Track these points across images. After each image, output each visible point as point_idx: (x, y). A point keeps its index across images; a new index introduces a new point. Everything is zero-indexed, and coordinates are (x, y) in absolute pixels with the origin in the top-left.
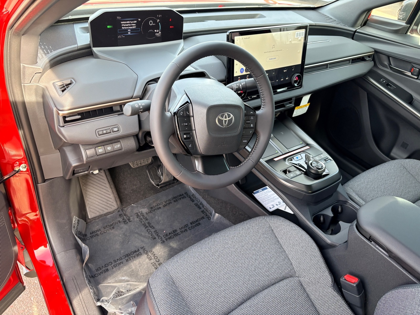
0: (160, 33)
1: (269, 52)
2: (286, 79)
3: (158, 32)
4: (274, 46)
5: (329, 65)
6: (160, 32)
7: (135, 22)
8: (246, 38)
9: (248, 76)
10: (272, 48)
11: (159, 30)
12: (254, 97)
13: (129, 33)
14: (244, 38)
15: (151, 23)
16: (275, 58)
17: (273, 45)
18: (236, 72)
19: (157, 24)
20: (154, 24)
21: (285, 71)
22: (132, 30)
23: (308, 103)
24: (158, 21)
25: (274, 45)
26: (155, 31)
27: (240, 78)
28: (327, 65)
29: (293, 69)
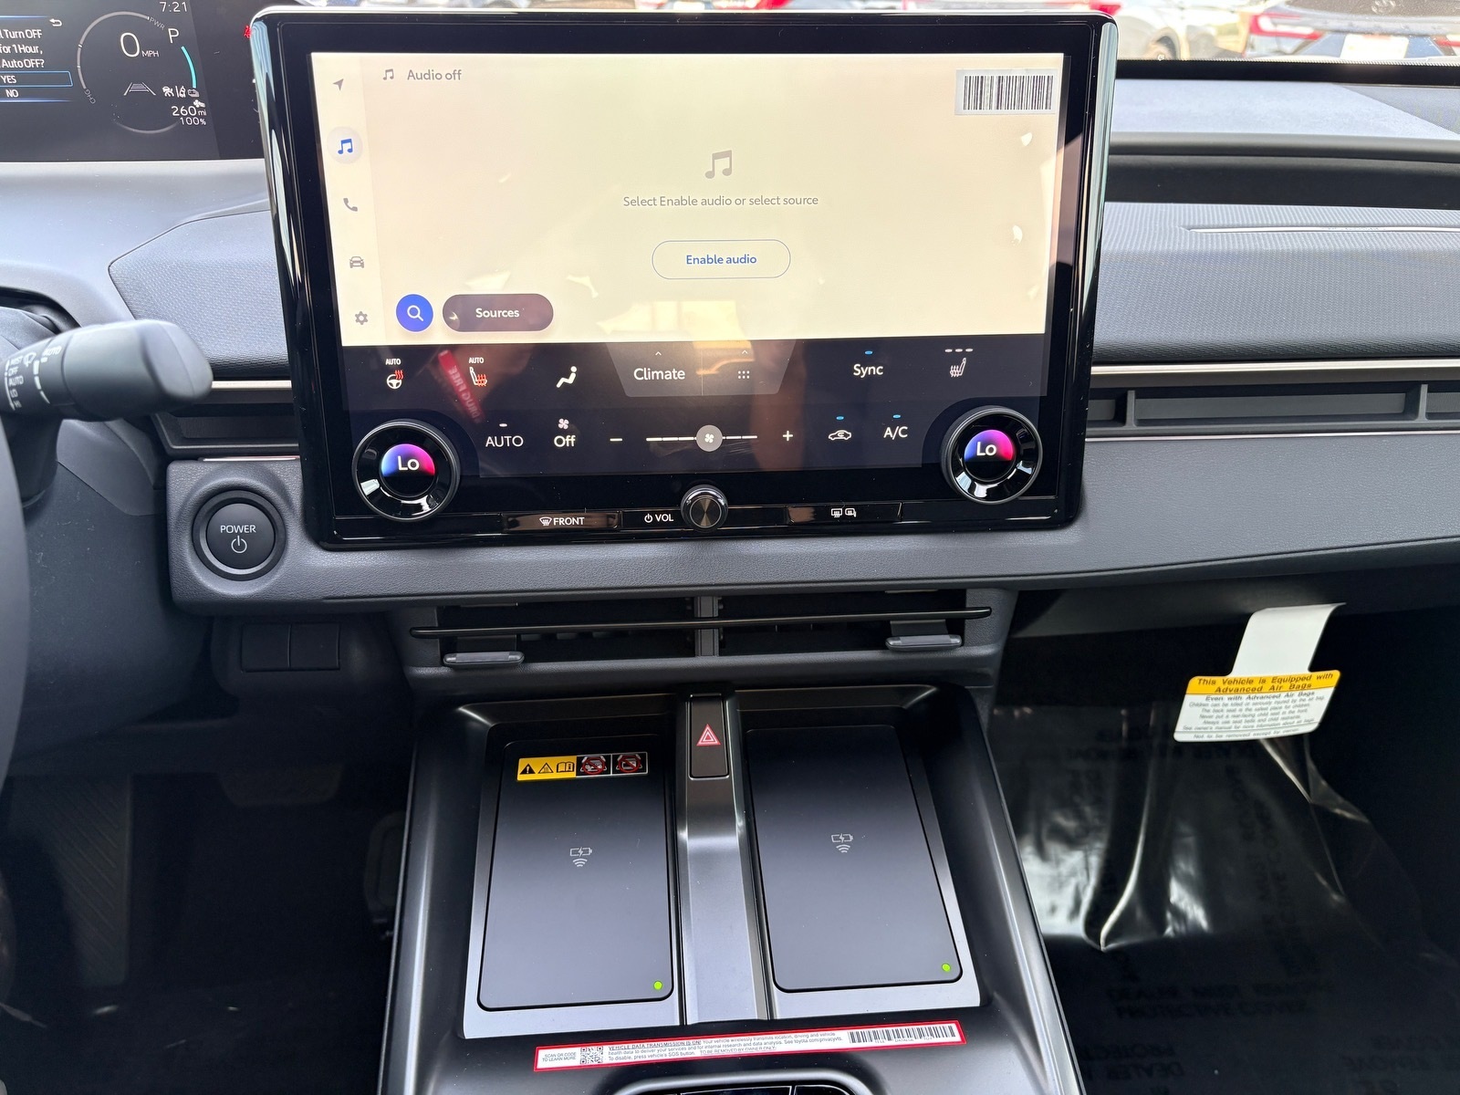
0: (197, 103)
1: (680, 202)
2: (888, 432)
3: (188, 101)
4: (722, 164)
5: (1424, 389)
6: (200, 99)
7: (35, 33)
8: (428, 76)
9: (480, 360)
10: (710, 175)
11: (189, 86)
12: (561, 521)
13: (10, 93)
14: (401, 73)
15: (131, 48)
16: (745, 259)
17: (716, 156)
18: (361, 318)
19: (171, 52)
20: (149, 53)
21: (860, 371)
22: (23, 76)
23: (1318, 664)
24: (173, 34)
25: (728, 154)
26: (167, 91)
27: (397, 361)
28: (1406, 386)
29: (959, 363)
